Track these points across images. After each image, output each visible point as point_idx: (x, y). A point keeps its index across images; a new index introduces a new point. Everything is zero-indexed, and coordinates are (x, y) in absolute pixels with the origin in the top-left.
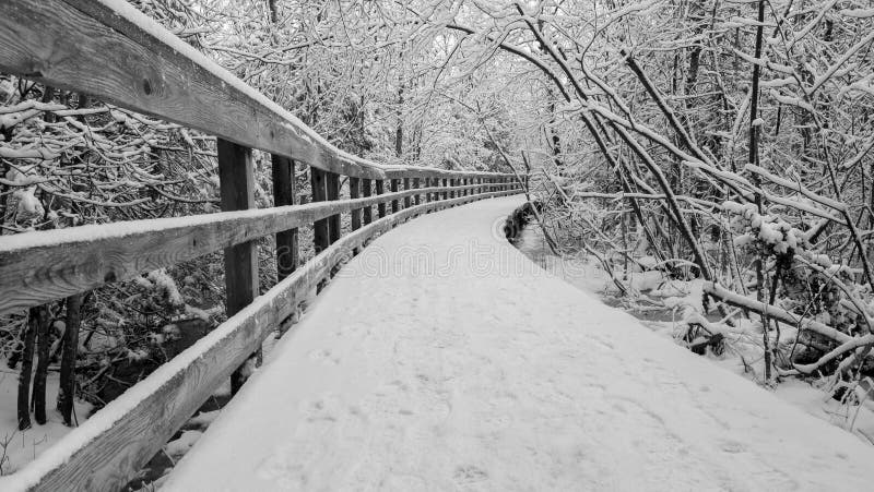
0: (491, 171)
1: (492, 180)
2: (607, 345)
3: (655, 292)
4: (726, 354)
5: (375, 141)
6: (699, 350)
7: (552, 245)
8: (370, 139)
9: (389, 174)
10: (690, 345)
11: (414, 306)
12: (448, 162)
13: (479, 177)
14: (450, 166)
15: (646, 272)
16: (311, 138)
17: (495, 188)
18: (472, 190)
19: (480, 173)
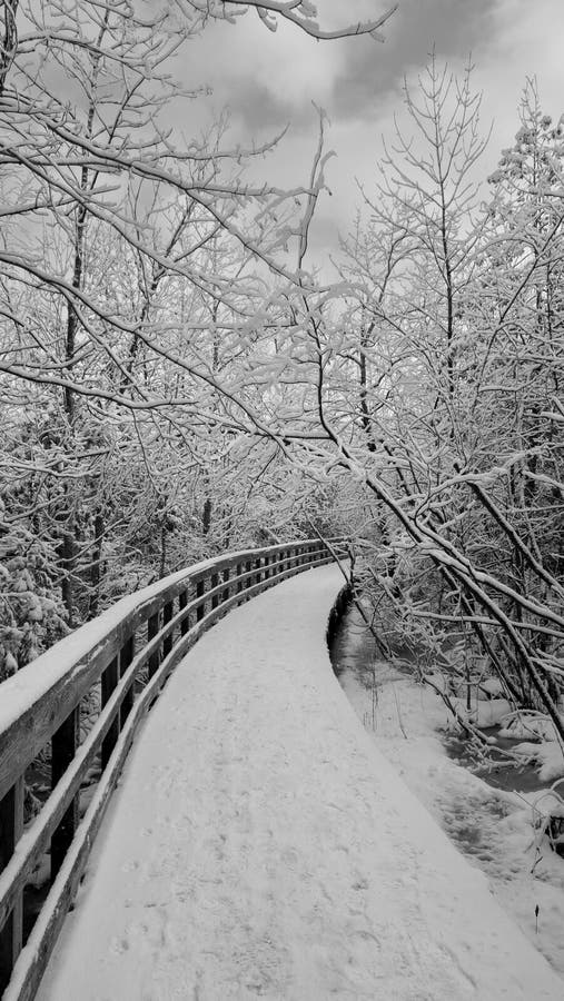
0: (309, 538)
1: (311, 548)
3: (504, 732)
5: (180, 521)
7: (382, 648)
8: (173, 518)
9: (194, 579)
10: (554, 842)
12: (262, 531)
13: (297, 547)
14: (263, 535)
15: (493, 701)
16: (102, 642)
17: (315, 558)
18: (289, 564)
19: (298, 542)
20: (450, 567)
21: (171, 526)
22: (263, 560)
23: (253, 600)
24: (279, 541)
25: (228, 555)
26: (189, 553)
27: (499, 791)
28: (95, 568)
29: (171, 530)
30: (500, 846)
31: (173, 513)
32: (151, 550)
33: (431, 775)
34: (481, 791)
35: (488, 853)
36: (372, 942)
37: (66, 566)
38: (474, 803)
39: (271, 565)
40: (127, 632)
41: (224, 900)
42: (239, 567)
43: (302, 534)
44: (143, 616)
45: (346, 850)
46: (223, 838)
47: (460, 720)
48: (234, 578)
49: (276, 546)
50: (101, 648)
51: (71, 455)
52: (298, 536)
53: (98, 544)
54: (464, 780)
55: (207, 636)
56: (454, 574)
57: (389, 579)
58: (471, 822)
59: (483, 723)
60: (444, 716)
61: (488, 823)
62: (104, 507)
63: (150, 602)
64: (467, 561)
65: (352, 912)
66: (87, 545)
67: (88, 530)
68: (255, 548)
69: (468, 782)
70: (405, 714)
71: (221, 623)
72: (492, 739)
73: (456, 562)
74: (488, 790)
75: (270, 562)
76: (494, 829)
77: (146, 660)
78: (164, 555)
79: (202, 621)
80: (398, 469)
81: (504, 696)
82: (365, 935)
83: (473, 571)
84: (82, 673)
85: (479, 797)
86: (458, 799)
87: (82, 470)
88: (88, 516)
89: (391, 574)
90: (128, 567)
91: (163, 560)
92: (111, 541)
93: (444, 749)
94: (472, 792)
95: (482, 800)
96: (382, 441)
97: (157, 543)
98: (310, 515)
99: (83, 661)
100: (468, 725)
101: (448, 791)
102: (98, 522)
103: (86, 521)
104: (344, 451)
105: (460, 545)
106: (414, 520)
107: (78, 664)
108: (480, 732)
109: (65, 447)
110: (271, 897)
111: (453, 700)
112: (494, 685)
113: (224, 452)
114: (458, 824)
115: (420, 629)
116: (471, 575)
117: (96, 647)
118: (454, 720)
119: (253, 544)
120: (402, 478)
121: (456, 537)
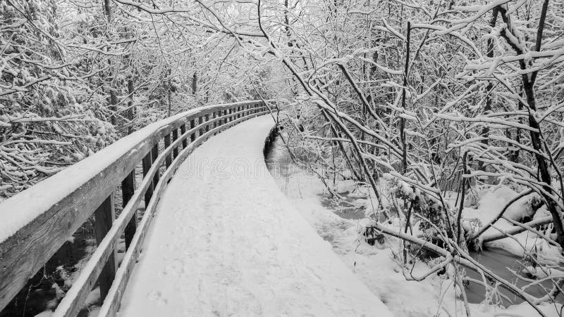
0: (255, 99)
1: (256, 105)
2: (318, 276)
3: (350, 195)
4: (386, 244)
5: (178, 86)
6: (371, 242)
7: (293, 157)
8: (174, 84)
9: (188, 118)
10: (367, 238)
11: (209, 241)
12: (227, 94)
13: (248, 105)
14: (228, 97)
15: (346, 181)
16: (144, 141)
17: (258, 111)
18: (243, 114)
19: (248, 101)
20: (326, 110)
21: (174, 89)
22: (228, 111)
23: (222, 132)
24: (237, 100)
25: (207, 107)
26: (185, 105)
27: (345, 219)
28: (130, 111)
29: (174, 91)
30: (343, 241)
31: (174, 81)
32: (162, 103)
33: (313, 214)
34: (336, 219)
35: (337, 245)
36: (278, 268)
37: (113, 109)
38: (332, 225)
39: (233, 113)
40: (155, 141)
41: (211, 256)
42: (214, 113)
43: (251, 97)
44: (163, 134)
45: (268, 237)
46: (210, 234)
47: (329, 189)
48: (211, 120)
49: (235, 103)
50: (143, 144)
51: (111, 42)
52: (248, 98)
53: (131, 97)
54: (329, 215)
55: (197, 150)
56: (328, 113)
57: (297, 120)
58: (330, 232)
59: (340, 191)
60: (321, 188)
61: (338, 232)
62: (133, 75)
63: (166, 127)
64: (334, 106)
65: (270, 258)
66: (124, 98)
67: (124, 89)
68: (223, 104)
69: (330, 216)
70: (302, 188)
71: (205, 144)
72: (344, 198)
73: (329, 107)
74: (339, 219)
75: (232, 112)
76: (340, 235)
77: (165, 159)
78: (170, 106)
79: (194, 142)
80: (303, 58)
81: (352, 178)
82: (275, 265)
83: (337, 111)
84: (135, 153)
85: (335, 222)
86: (325, 223)
87: (120, 51)
88: (123, 81)
89: (298, 117)
90: (151, 110)
91: (170, 109)
92: (138, 96)
93: (320, 203)
94: (332, 220)
95: (337, 223)
96: (295, 41)
97: (166, 99)
98: (255, 86)
99: (136, 147)
100: (333, 192)
101: (321, 220)
102: (130, 84)
103: (122, 84)
104: (272, 44)
105: (334, 101)
106: (308, 83)
107: (133, 148)
108: (338, 195)
109: (107, 36)
110: (233, 254)
111: (326, 180)
112: (348, 173)
113: (205, 43)
114: (324, 234)
115: (312, 145)
116: (336, 113)
117: (141, 143)
118: (326, 189)
119: (222, 102)
120: (305, 63)
121: (332, 96)
